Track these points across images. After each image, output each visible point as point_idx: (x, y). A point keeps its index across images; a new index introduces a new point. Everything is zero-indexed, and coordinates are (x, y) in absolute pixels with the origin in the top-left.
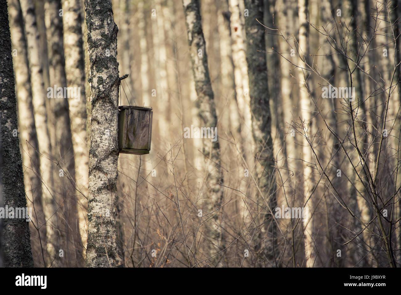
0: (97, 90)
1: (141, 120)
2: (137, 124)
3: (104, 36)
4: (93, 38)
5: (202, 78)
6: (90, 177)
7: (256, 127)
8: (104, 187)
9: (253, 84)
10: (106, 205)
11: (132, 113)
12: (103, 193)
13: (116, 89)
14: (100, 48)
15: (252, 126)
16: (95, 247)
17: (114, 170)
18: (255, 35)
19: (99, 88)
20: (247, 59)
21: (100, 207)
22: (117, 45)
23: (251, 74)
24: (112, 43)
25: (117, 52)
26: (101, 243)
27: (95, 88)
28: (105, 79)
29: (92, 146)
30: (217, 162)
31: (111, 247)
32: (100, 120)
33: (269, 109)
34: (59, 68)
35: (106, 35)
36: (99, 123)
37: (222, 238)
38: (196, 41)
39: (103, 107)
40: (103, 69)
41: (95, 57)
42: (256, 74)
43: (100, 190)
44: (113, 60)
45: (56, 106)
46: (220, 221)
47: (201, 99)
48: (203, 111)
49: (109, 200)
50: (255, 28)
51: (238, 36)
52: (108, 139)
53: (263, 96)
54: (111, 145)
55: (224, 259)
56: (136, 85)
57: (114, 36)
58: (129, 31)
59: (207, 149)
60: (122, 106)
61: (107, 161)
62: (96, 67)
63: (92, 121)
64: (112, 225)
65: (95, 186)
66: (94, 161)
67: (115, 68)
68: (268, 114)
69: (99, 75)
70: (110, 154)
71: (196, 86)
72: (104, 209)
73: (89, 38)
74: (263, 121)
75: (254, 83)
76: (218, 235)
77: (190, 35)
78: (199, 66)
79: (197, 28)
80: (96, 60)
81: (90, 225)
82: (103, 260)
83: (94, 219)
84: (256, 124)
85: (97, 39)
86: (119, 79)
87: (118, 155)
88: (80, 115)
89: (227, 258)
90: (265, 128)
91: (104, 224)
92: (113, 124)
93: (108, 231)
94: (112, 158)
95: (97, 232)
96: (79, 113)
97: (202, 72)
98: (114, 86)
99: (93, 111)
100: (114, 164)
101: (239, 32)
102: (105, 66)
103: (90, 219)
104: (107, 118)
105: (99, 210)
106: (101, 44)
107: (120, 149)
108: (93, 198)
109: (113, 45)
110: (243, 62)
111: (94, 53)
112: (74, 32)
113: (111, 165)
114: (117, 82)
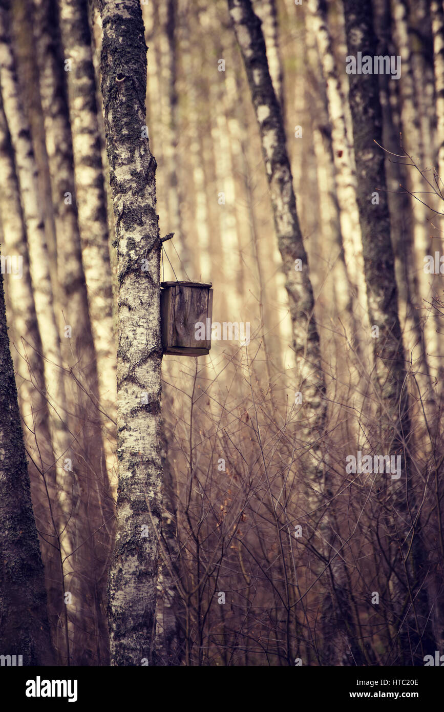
0: (127, 258)
1: (195, 303)
2: (189, 308)
3: (135, 174)
4: (119, 178)
5: (289, 232)
6: (120, 392)
7: (375, 306)
8: (141, 408)
9: (369, 239)
10: (144, 435)
11: (181, 292)
12: (140, 417)
13: (155, 256)
14: (130, 193)
15: (369, 303)
16: (129, 501)
17: (155, 381)
18: (370, 164)
19: (129, 255)
20: (358, 201)
21: (135, 438)
22: (155, 189)
23: (365, 223)
24: (147, 186)
25: (155, 199)
26: (139, 494)
27: (123, 255)
28: (139, 241)
29: (122, 345)
30: (316, 362)
31: (155, 499)
32: (132, 305)
33: (394, 276)
34: (69, 219)
35: (137, 173)
36: (130, 309)
37: (326, 479)
38: (277, 175)
39: (137, 285)
40: (136, 226)
41: (122, 208)
42: (372, 224)
43: (136, 413)
44: (151, 212)
45: (66, 278)
46: (322, 452)
47: (289, 264)
48: (291, 284)
49: (148, 427)
50: (368, 153)
51: (344, 165)
52: (145, 333)
53: (384, 258)
54: (150, 343)
55: (330, 512)
56: (189, 241)
57: (150, 174)
58: (176, 157)
59: (299, 341)
60: (166, 283)
61: (144, 367)
62: (124, 222)
63: (120, 306)
64: (155, 465)
65: (127, 406)
66: (125, 368)
67: (153, 224)
68: (392, 285)
69: (128, 236)
70: (149, 357)
71: (280, 244)
72: (141, 441)
73: (113, 179)
74: (385, 295)
75: (369, 237)
76: (319, 475)
77: (269, 166)
78: (284, 214)
79: (280, 156)
80: (123, 212)
81: (121, 467)
82: (143, 520)
83: (127, 456)
84: (375, 301)
85: (125, 180)
86: (159, 240)
87: (161, 357)
88: (102, 293)
89: (334, 510)
90: (389, 306)
91: (143, 464)
92: (152, 311)
93: (149, 475)
94: (152, 362)
95: (132, 477)
96: (100, 289)
97: (289, 223)
98: (153, 251)
99: (121, 290)
100: (155, 371)
101: (345, 158)
102: (138, 221)
103: (121, 458)
104: (143, 301)
105: (135, 443)
106: (130, 188)
107: (164, 348)
108: (125, 424)
109: (149, 188)
110: (352, 204)
111: (121, 201)
112: (91, 166)
113: (152, 373)
114: (156, 245)
